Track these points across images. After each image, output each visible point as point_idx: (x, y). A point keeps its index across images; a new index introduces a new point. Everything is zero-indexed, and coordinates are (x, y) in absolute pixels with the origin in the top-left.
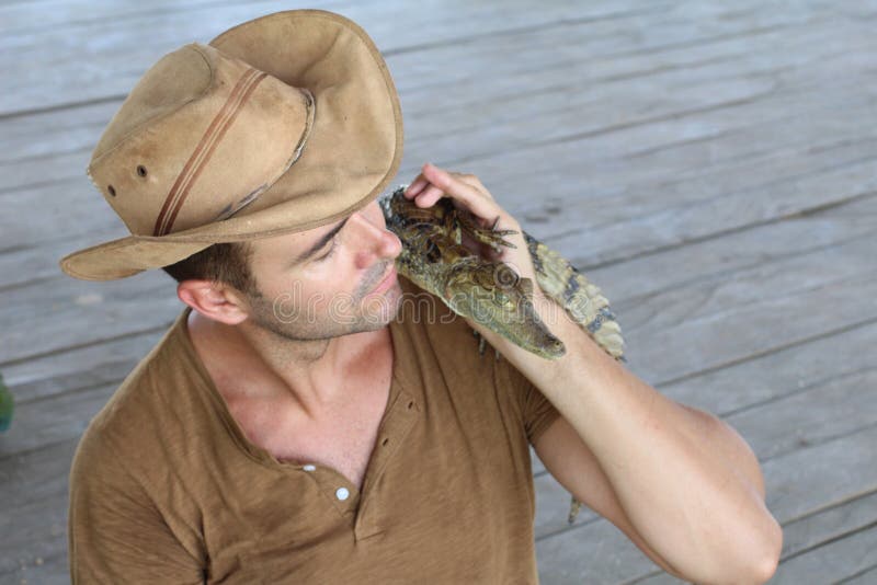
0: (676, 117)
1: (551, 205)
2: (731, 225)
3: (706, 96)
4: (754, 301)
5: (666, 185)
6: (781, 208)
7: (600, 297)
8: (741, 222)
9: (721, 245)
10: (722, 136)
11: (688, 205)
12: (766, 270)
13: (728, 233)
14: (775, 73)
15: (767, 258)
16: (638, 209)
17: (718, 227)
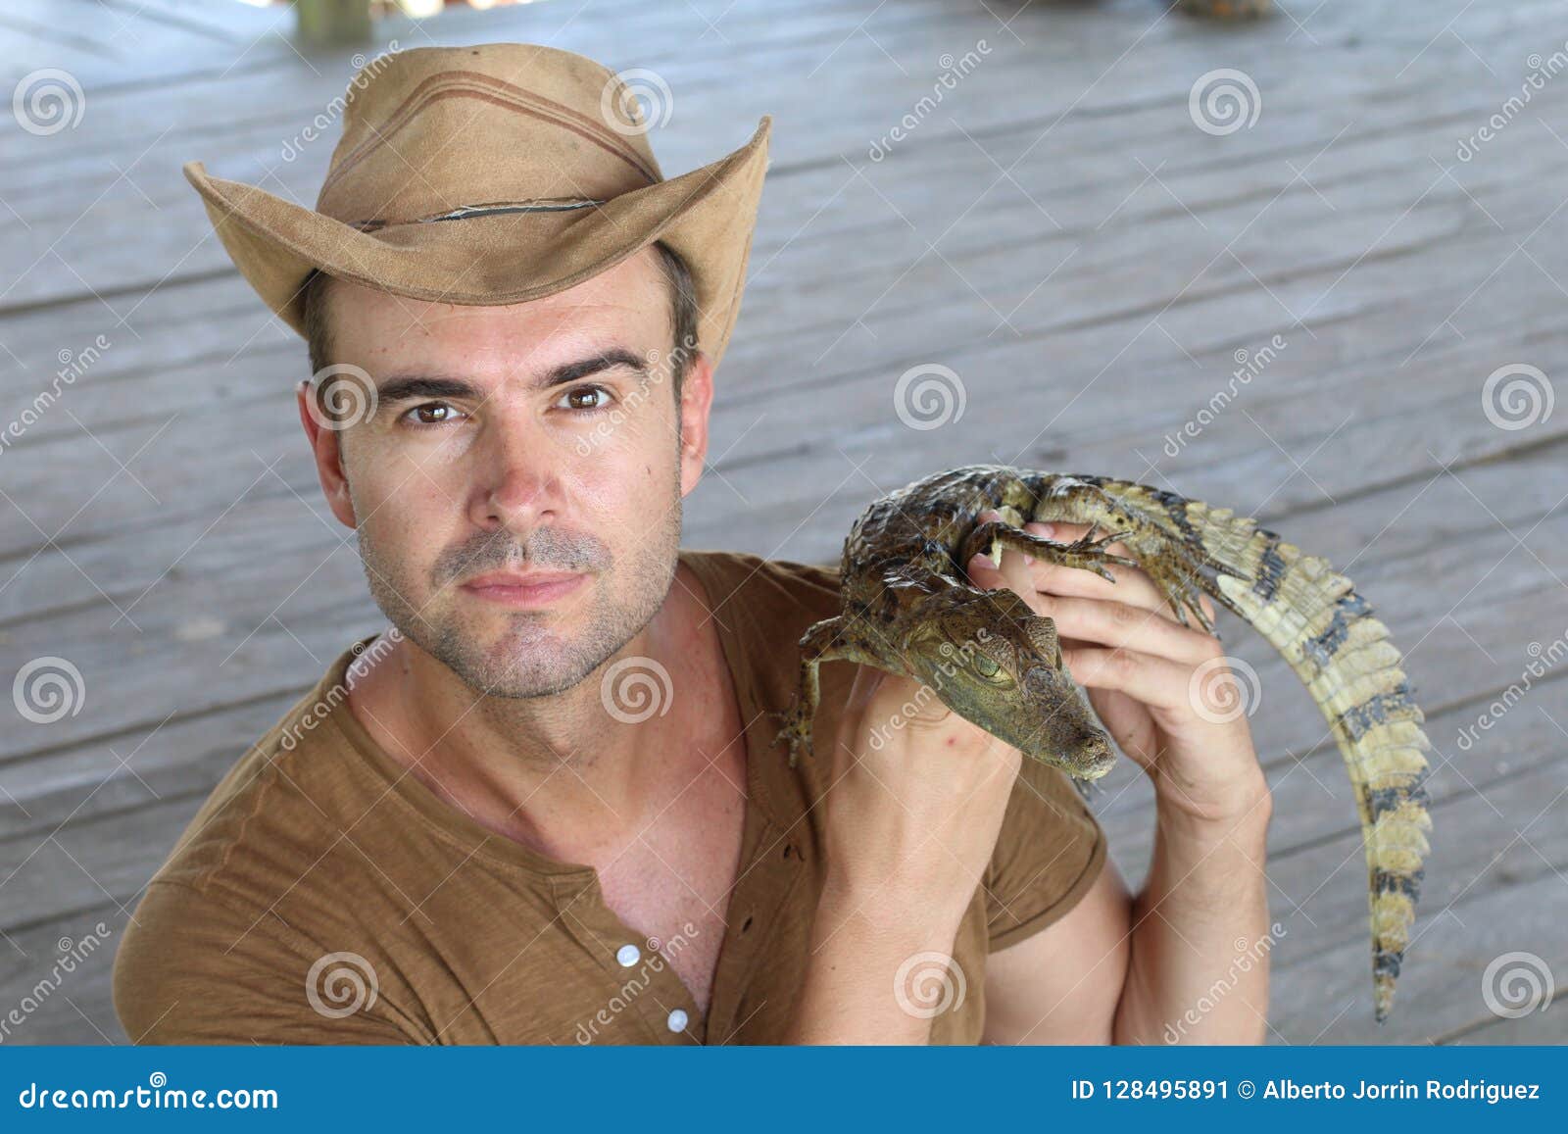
0: (1281, 281)
1: (1049, 445)
2: (1379, 476)
3: (1334, 243)
4: (1418, 616)
5: (1261, 406)
6: (1471, 444)
7: (1332, 578)
8: (1396, 471)
9: (1360, 515)
10: (1366, 314)
11: (1299, 442)
12: (1439, 559)
13: (1373, 491)
14: (1462, 200)
15: (1444, 537)
16: (1207, 451)
17: (1355, 480)
